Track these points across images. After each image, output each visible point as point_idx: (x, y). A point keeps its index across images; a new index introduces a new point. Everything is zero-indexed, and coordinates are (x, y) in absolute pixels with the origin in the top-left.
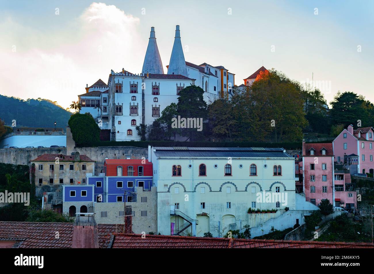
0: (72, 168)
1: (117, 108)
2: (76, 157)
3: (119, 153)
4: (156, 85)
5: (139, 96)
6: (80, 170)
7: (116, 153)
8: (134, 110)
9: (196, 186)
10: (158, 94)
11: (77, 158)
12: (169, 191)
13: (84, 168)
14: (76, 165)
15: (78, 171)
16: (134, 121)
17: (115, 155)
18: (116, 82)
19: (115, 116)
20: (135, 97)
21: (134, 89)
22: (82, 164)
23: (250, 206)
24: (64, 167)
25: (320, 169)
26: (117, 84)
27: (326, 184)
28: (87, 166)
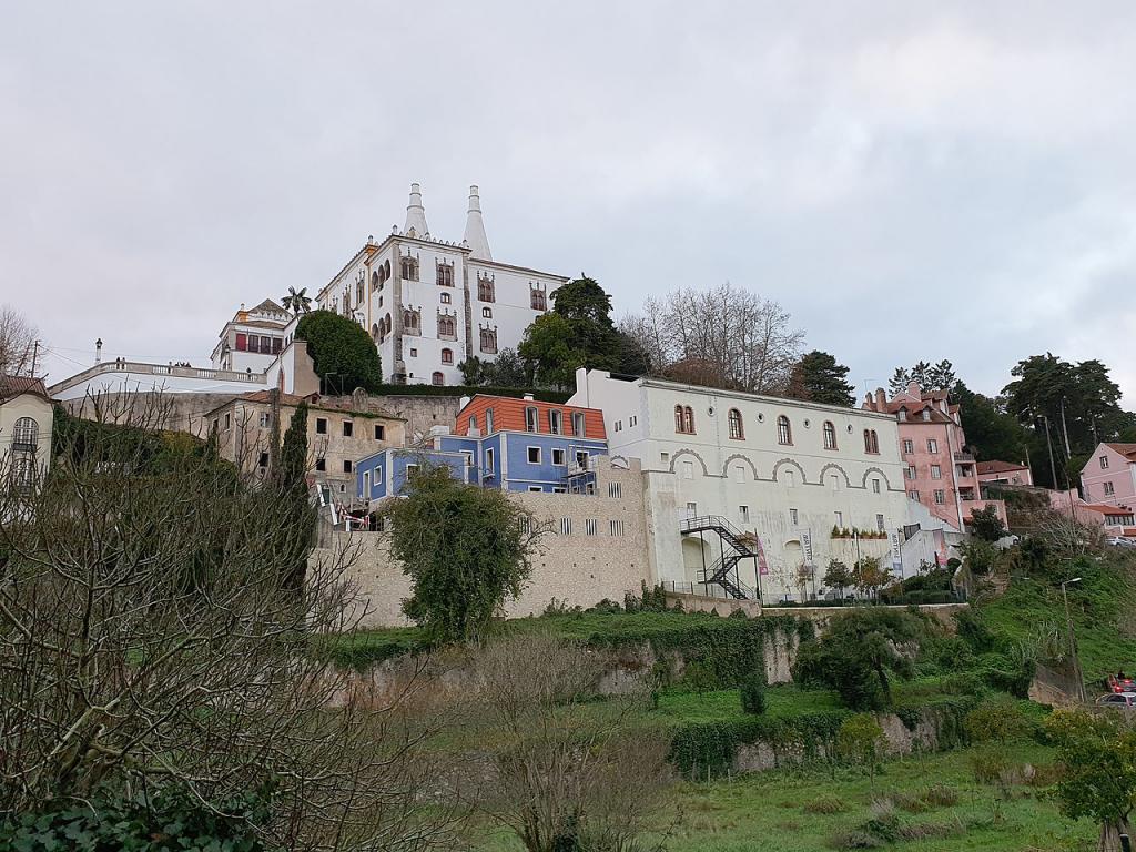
0: (348, 429)
1: (407, 317)
2: (358, 404)
3: (445, 414)
4: (485, 280)
5: (457, 293)
6: (369, 439)
7: (436, 413)
8: (446, 325)
9: (727, 462)
10: (490, 299)
11: (362, 407)
12: (672, 471)
13: (379, 433)
14: (357, 424)
15: (365, 441)
16: (446, 352)
17: (434, 417)
18: (405, 254)
19: (403, 336)
20: (449, 295)
21: (445, 276)
22: (374, 423)
23: (833, 521)
24: (329, 426)
25: (924, 452)
26: (405, 258)
27: (941, 484)
28: (386, 428)
